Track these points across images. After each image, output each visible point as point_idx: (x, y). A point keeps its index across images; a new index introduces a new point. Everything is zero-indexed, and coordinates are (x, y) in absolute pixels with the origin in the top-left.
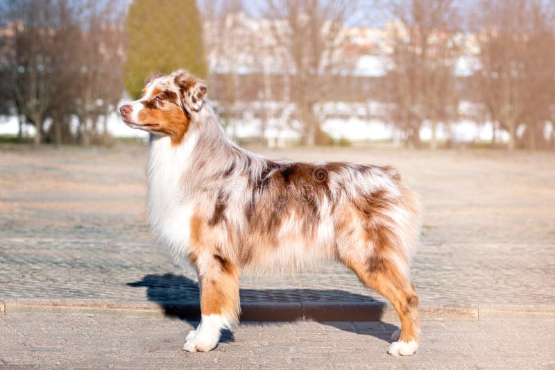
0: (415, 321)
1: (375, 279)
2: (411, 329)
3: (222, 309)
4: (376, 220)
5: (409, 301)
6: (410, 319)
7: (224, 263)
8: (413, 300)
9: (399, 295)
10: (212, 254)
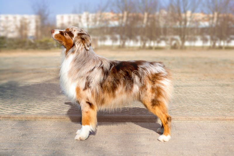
0: (170, 127)
1: (155, 109)
2: (168, 130)
3: (90, 123)
4: (157, 85)
5: (168, 119)
6: (168, 126)
7: (90, 104)
8: (169, 118)
9: (164, 116)
10: (85, 101)
